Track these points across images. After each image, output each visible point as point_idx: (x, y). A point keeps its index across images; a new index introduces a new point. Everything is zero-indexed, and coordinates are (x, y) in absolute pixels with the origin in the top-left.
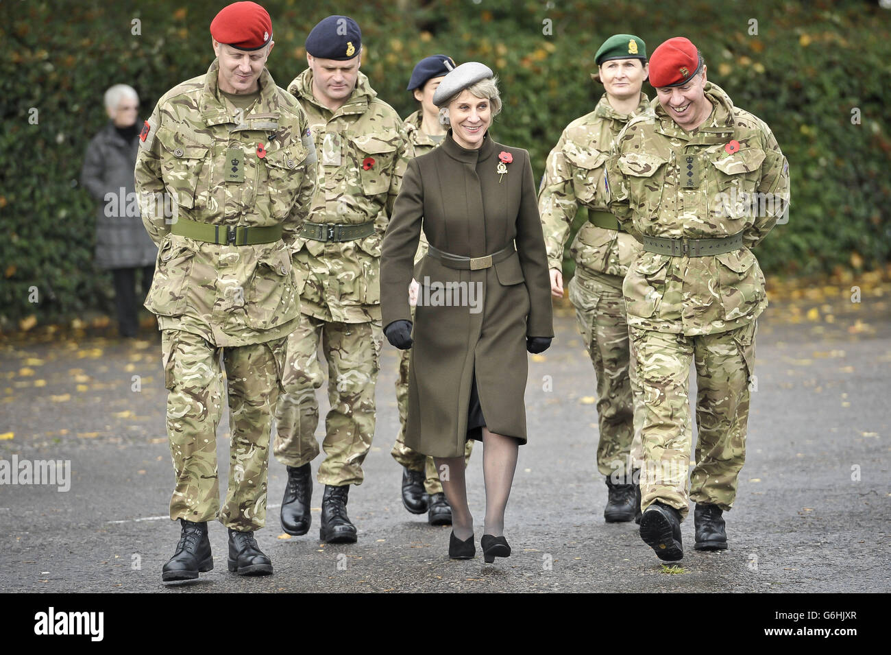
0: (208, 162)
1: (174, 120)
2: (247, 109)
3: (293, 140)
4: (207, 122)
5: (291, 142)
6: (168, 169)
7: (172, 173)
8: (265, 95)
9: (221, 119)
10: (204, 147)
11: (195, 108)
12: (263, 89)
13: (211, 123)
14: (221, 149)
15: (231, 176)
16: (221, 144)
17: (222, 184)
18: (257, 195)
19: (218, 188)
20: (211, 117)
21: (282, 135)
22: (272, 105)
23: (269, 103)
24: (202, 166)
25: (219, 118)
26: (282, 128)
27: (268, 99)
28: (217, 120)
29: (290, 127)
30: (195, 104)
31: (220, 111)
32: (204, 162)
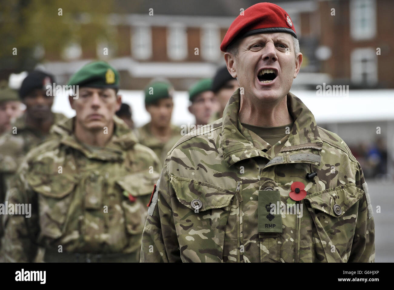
0: (236, 211)
1: (186, 167)
2: (280, 142)
3: (341, 182)
4: (230, 159)
5: (339, 183)
6: (186, 228)
7: (192, 232)
8: (301, 125)
9: (248, 153)
10: (228, 192)
11: (212, 149)
12: (296, 118)
13: (235, 158)
14: (250, 192)
15: (266, 226)
16: (251, 186)
17: (256, 237)
18: (301, 249)
19: (250, 244)
20: (236, 152)
21: (327, 174)
22: (311, 136)
23: (306, 133)
24: (227, 217)
25: (246, 151)
26: (327, 165)
27: (305, 129)
28: (244, 155)
29: (337, 165)
30: (211, 145)
31: (246, 145)
32: (230, 212)
